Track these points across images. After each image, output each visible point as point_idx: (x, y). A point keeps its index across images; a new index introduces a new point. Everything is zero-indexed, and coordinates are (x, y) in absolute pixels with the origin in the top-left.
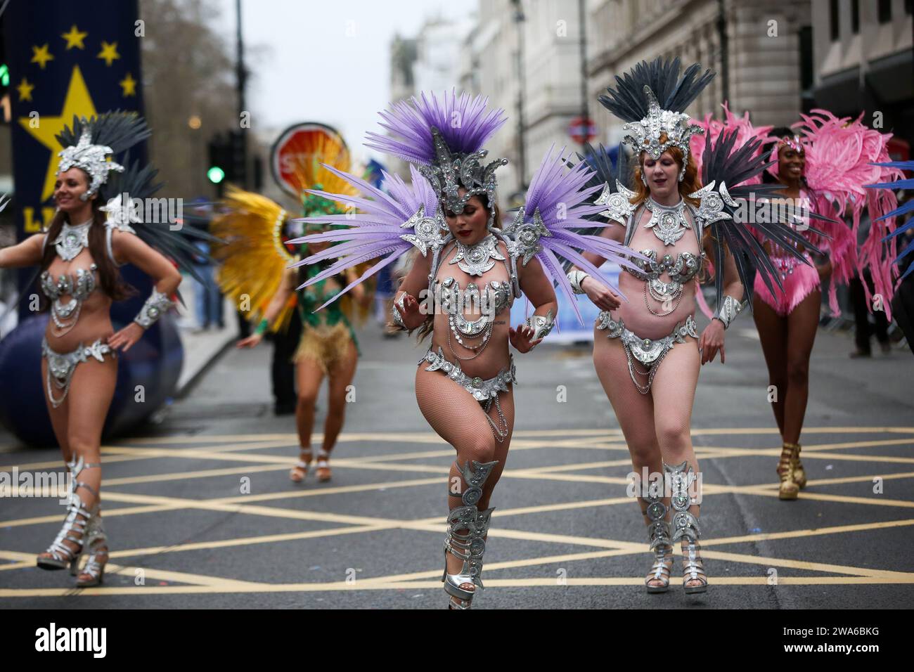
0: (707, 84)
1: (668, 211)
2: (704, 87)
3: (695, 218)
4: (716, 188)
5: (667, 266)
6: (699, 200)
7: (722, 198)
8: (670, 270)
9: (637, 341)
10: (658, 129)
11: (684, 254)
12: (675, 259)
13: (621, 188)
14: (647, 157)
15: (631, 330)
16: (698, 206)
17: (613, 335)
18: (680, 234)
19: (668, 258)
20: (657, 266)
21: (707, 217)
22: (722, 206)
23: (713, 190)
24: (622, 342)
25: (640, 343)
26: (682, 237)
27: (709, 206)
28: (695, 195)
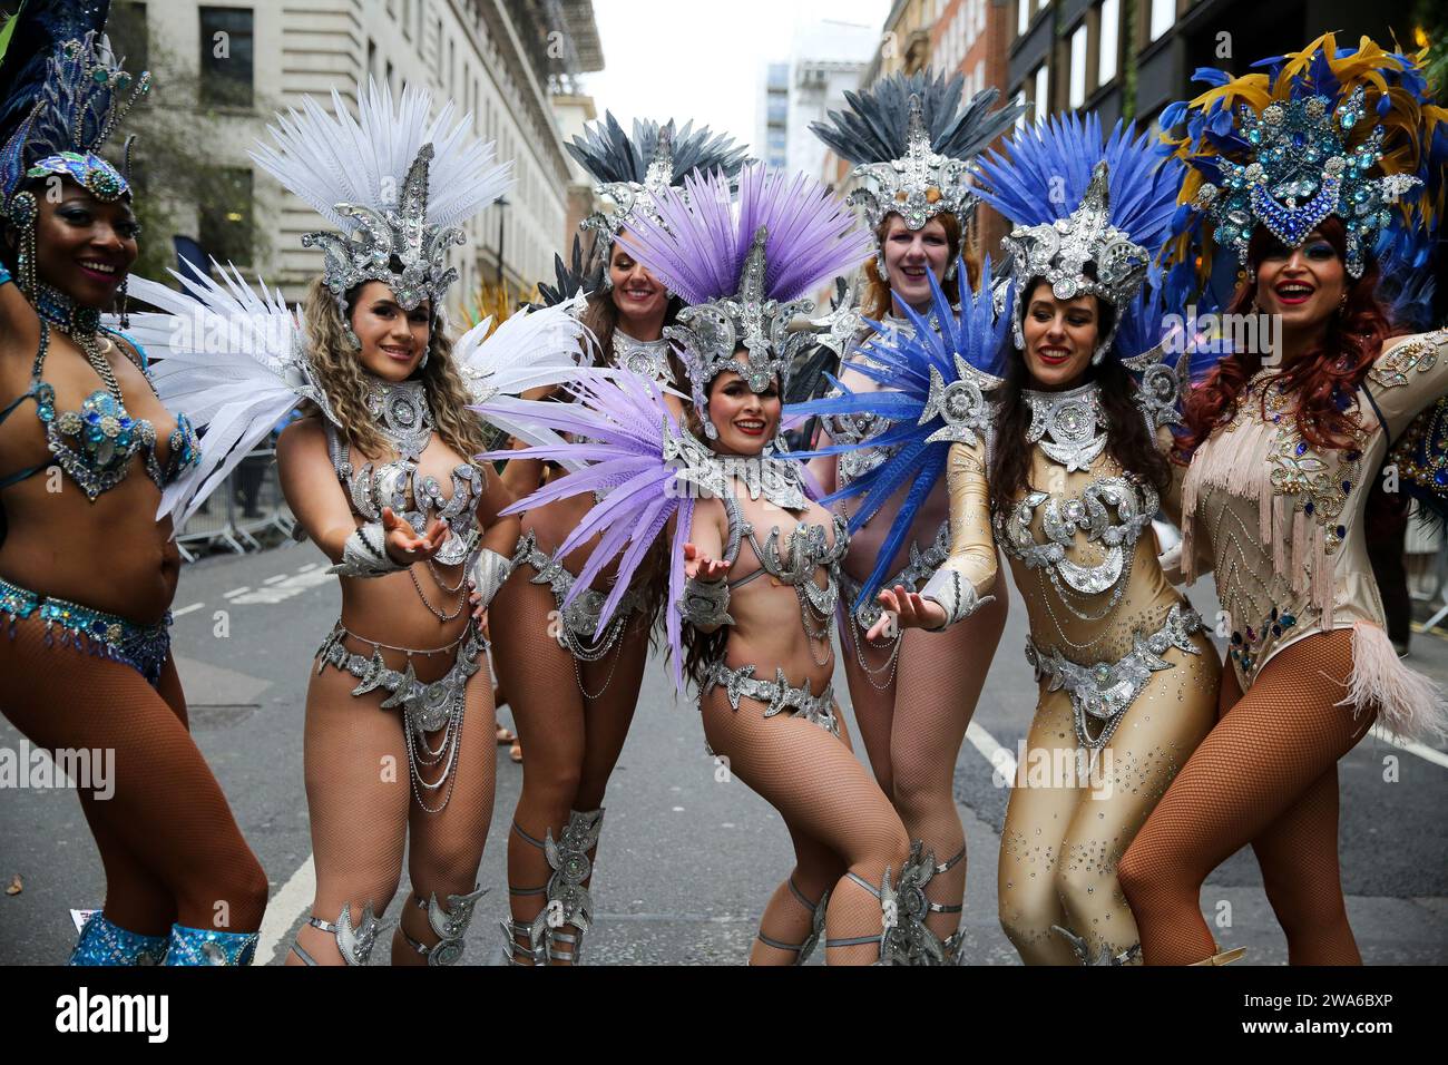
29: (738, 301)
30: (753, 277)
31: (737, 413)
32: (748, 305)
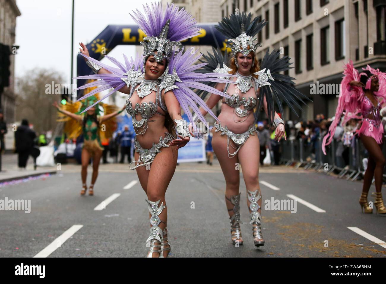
0: (264, 26)
1: (244, 78)
2: (263, 27)
3: (255, 83)
4: (266, 72)
5: (243, 102)
6: (258, 76)
7: (268, 76)
8: (244, 104)
9: (234, 135)
10: (246, 43)
11: (251, 97)
12: (247, 99)
13: (225, 66)
14: (240, 55)
15: (231, 131)
16: (257, 78)
17: (223, 133)
18: (249, 89)
19: (244, 98)
20: (239, 101)
21: (261, 83)
22: (267, 79)
23: (264, 72)
24: (227, 136)
25: (235, 136)
26: (249, 90)
27: (262, 79)
28: (256, 73)
29: (159, 38)
30: (164, 32)
31: (151, 67)
32: (161, 39)
